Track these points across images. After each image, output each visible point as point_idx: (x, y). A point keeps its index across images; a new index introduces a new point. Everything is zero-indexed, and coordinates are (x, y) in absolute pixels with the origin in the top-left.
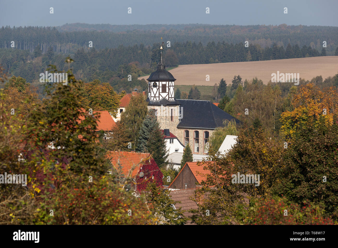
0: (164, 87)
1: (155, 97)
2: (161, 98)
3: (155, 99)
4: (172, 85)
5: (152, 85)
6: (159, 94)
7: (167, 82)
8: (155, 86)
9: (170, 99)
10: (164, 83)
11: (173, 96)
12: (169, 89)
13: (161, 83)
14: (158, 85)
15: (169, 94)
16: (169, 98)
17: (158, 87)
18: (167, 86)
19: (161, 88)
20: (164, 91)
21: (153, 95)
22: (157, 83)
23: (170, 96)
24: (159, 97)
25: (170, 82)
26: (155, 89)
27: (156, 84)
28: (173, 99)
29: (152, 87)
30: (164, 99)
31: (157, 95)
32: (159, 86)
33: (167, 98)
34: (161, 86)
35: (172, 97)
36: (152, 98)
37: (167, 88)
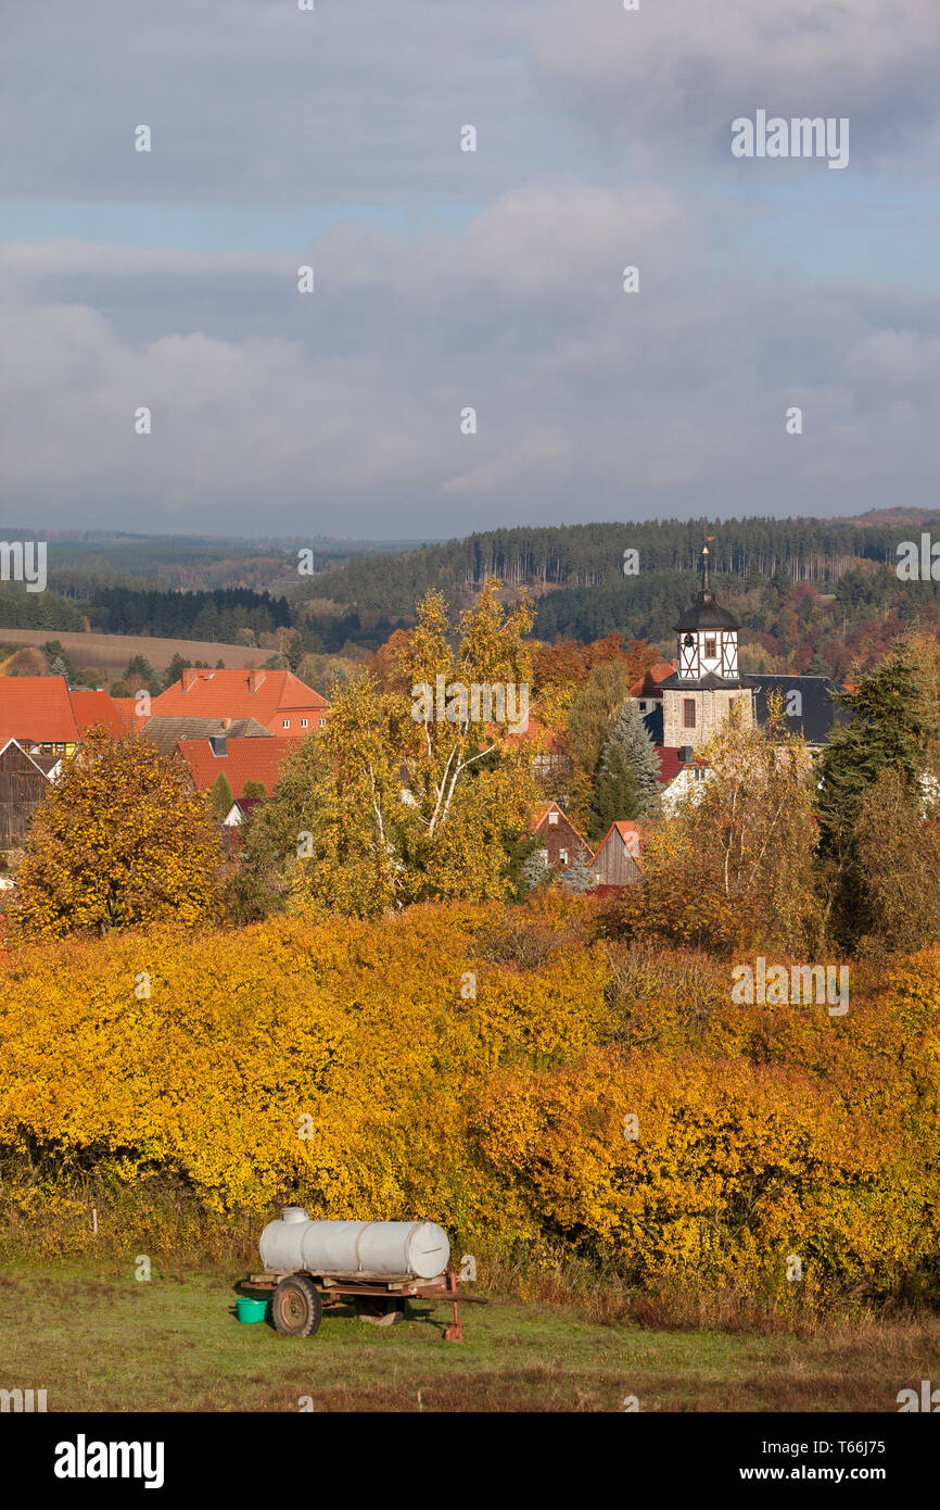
0: (710, 645)
1: (689, 669)
2: (703, 672)
3: (690, 675)
4: (730, 640)
5: (683, 641)
6: (699, 663)
7: (719, 634)
8: (689, 642)
9: (726, 674)
10: (710, 635)
11: (735, 667)
12: (723, 650)
13: (702, 634)
14: (696, 641)
15: (722, 662)
16: (723, 671)
17: (695, 646)
18: (718, 642)
19: (702, 649)
20: (711, 653)
21: (684, 665)
22: (694, 635)
23: (726, 667)
24: (698, 670)
25: (725, 634)
26: (689, 651)
27: (692, 638)
28: (735, 674)
29: (683, 646)
30: (711, 675)
31: (695, 666)
32: (698, 643)
33: (719, 672)
34: (702, 642)
35: (731, 670)
36: (684, 673)
37: (718, 649)
